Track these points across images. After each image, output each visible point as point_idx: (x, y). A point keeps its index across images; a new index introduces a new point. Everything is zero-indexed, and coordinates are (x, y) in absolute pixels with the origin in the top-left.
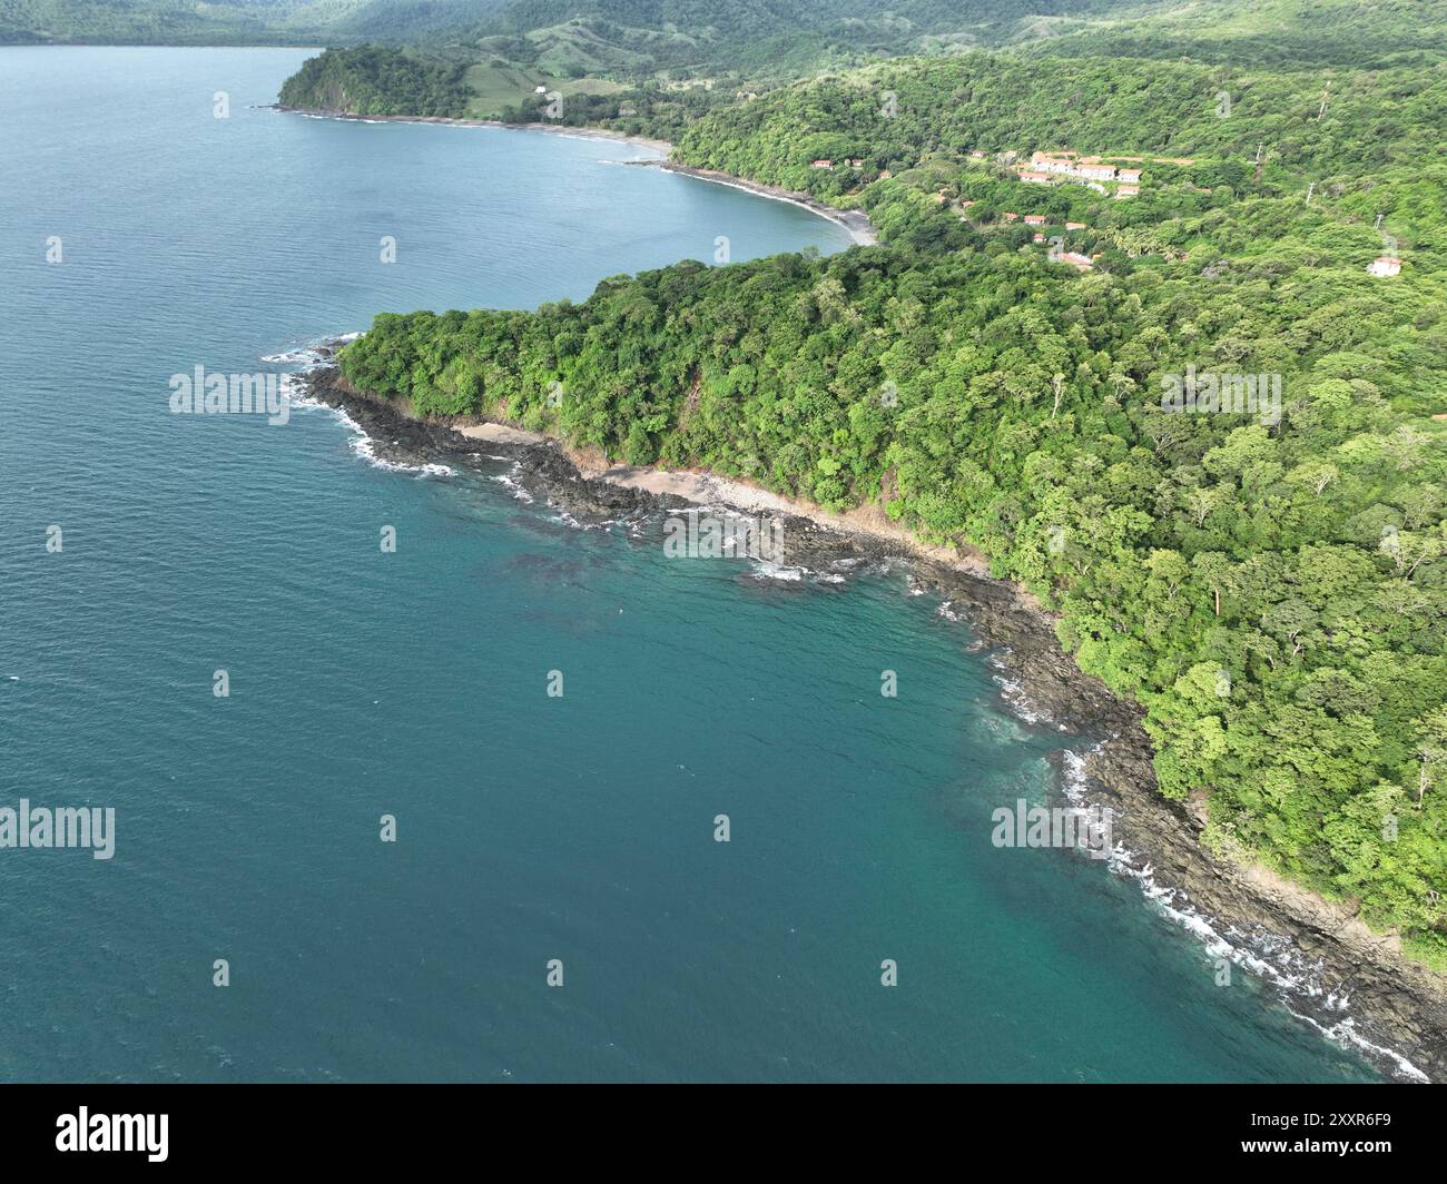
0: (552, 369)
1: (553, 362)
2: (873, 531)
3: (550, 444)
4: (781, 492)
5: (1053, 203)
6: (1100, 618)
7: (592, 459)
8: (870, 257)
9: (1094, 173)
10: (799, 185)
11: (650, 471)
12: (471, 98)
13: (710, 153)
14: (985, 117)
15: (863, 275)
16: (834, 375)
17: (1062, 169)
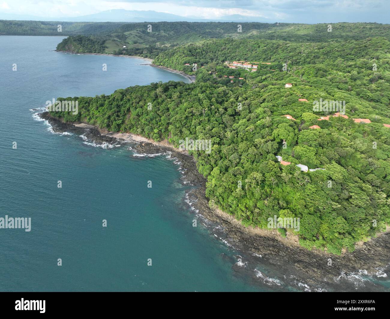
0: (97, 110)
1: (97, 108)
2: (166, 146)
3: (96, 128)
4: (147, 138)
5: (236, 73)
6: (203, 161)
7: (104, 131)
8: (172, 83)
9: (247, 66)
10: (181, 69)
11: (118, 133)
12: (106, 49)
13: (161, 62)
14: (229, 53)
15: (170, 87)
16: (159, 110)
17: (239, 65)
